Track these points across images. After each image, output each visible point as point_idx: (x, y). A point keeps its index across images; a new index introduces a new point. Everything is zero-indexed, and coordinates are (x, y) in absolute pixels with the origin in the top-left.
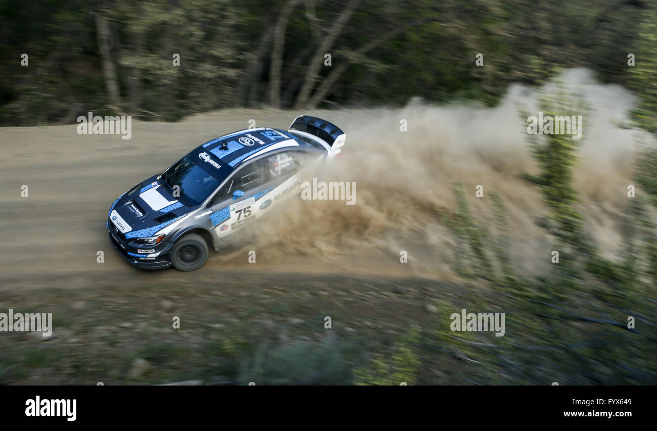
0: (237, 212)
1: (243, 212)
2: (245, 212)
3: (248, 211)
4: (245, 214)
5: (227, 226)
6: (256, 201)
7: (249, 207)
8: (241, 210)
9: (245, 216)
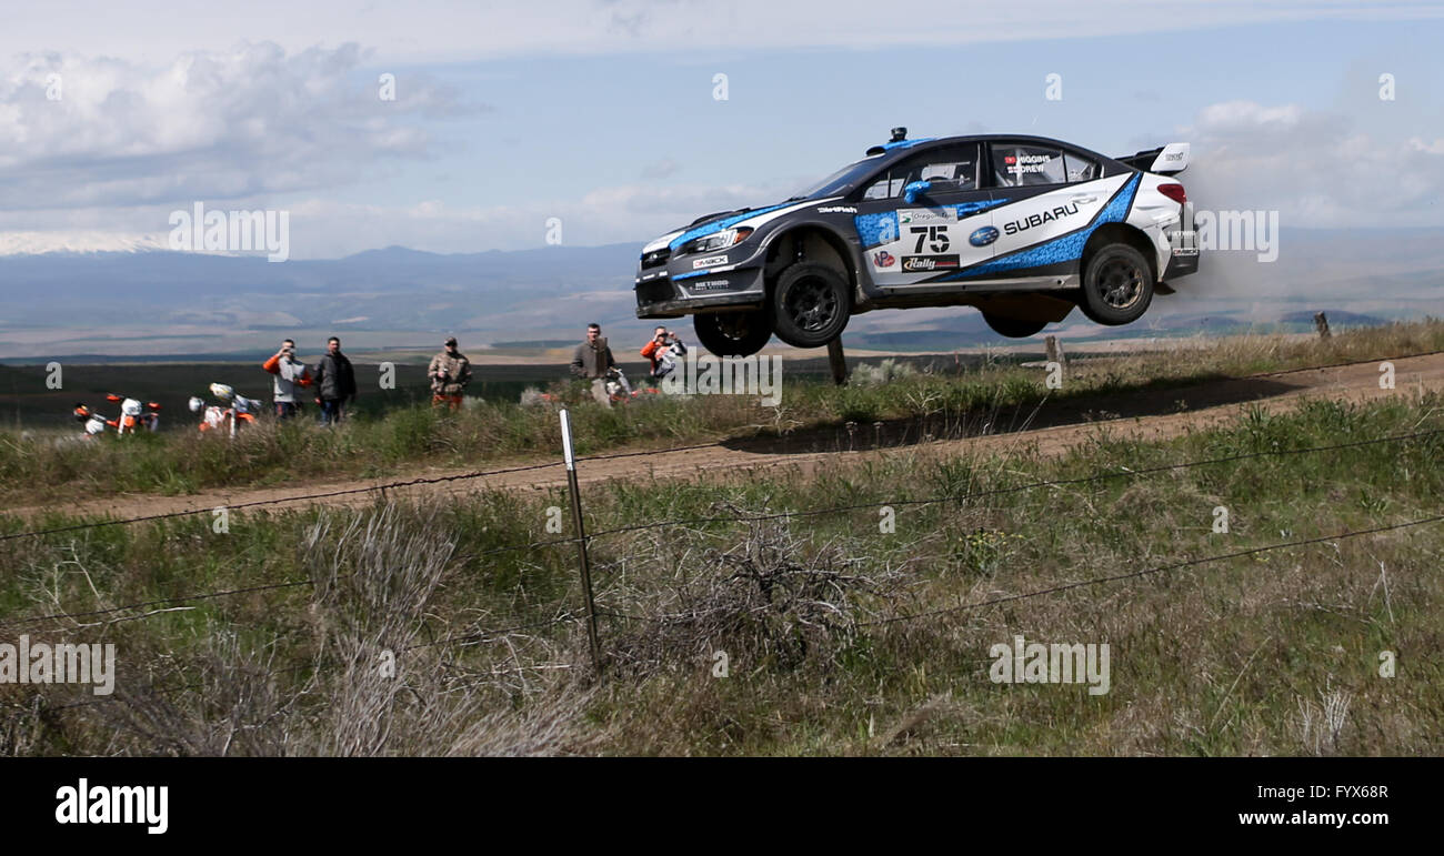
0: (914, 230)
1: (928, 234)
2: (933, 238)
3: (941, 237)
4: (933, 243)
5: (891, 258)
6: (960, 218)
7: (945, 229)
8: (925, 229)
9: (934, 248)
